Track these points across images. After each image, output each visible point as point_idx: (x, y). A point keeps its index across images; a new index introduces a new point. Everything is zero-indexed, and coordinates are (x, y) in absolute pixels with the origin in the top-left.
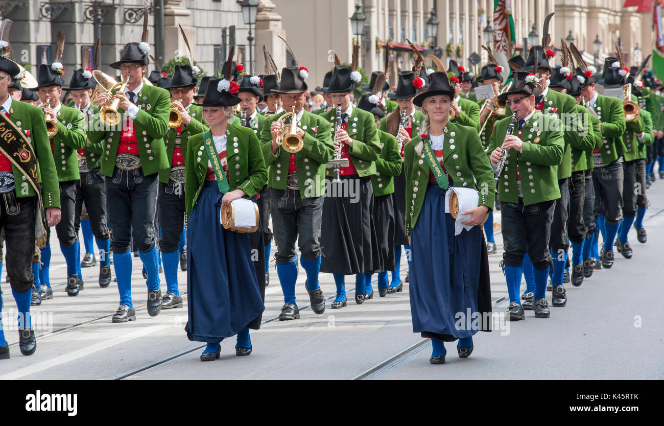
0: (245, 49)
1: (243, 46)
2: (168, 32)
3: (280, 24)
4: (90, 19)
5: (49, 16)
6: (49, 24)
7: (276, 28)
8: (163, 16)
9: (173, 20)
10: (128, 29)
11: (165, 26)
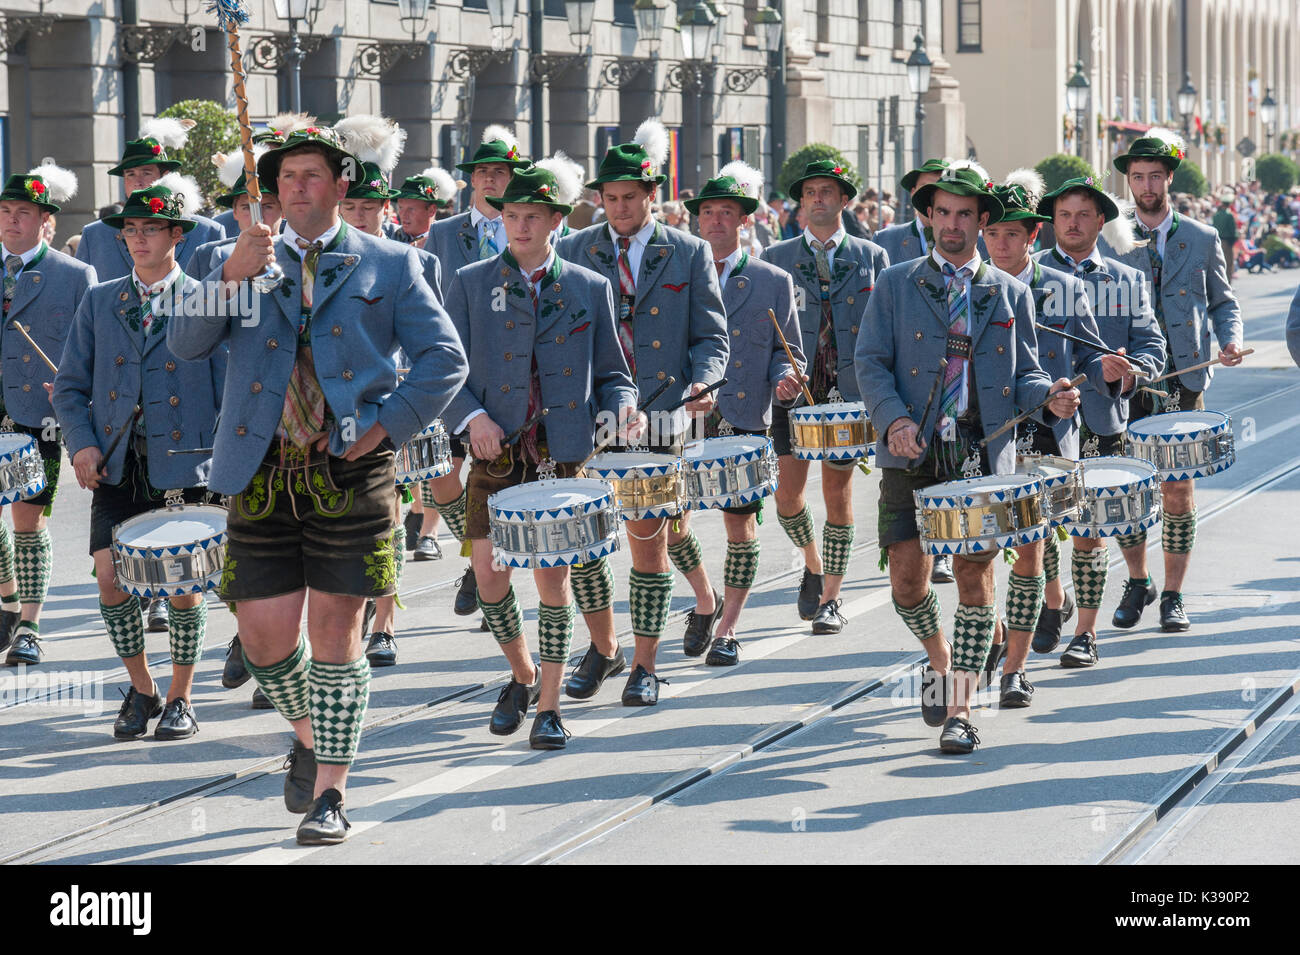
2: (791, 105)
3: (956, 93)
4: (676, 86)
5: (617, 82)
6: (616, 94)
7: (950, 99)
8: (784, 81)
9: (800, 87)
10: (732, 100)
11: (787, 96)
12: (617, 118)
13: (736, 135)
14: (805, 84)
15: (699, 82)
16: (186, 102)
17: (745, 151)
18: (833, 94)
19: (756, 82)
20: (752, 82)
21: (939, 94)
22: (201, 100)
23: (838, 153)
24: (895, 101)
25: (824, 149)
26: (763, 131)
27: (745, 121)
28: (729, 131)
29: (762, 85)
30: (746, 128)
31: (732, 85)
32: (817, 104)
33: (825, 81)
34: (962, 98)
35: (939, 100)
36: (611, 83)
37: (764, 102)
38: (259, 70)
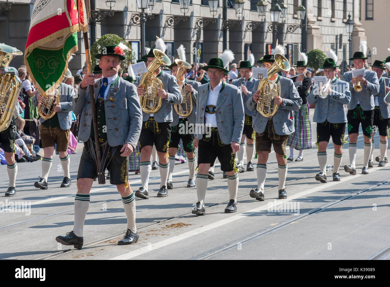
0: (346, 46)
1: (346, 44)
2: (309, 37)
3: (364, 33)
4: (271, 31)
5: (251, 29)
6: (251, 33)
7: (362, 35)
8: (306, 30)
9: (311, 31)
10: (289, 35)
11: (307, 34)
12: (251, 41)
13: (290, 46)
14: (313, 30)
15: (276, 29)
16: (107, 35)
17: (293, 51)
18: (323, 33)
19: (297, 30)
20: (296, 29)
21: (358, 33)
22: (112, 34)
23: (322, 52)
24: (341, 36)
25: (318, 51)
26: (300, 45)
27: (293, 42)
28: (288, 45)
29: (299, 30)
30: (293, 44)
31: (289, 30)
32: (317, 36)
33: (320, 29)
34: (366, 35)
35: (358, 35)
36: (249, 29)
37: (300, 36)
38: (135, 25)
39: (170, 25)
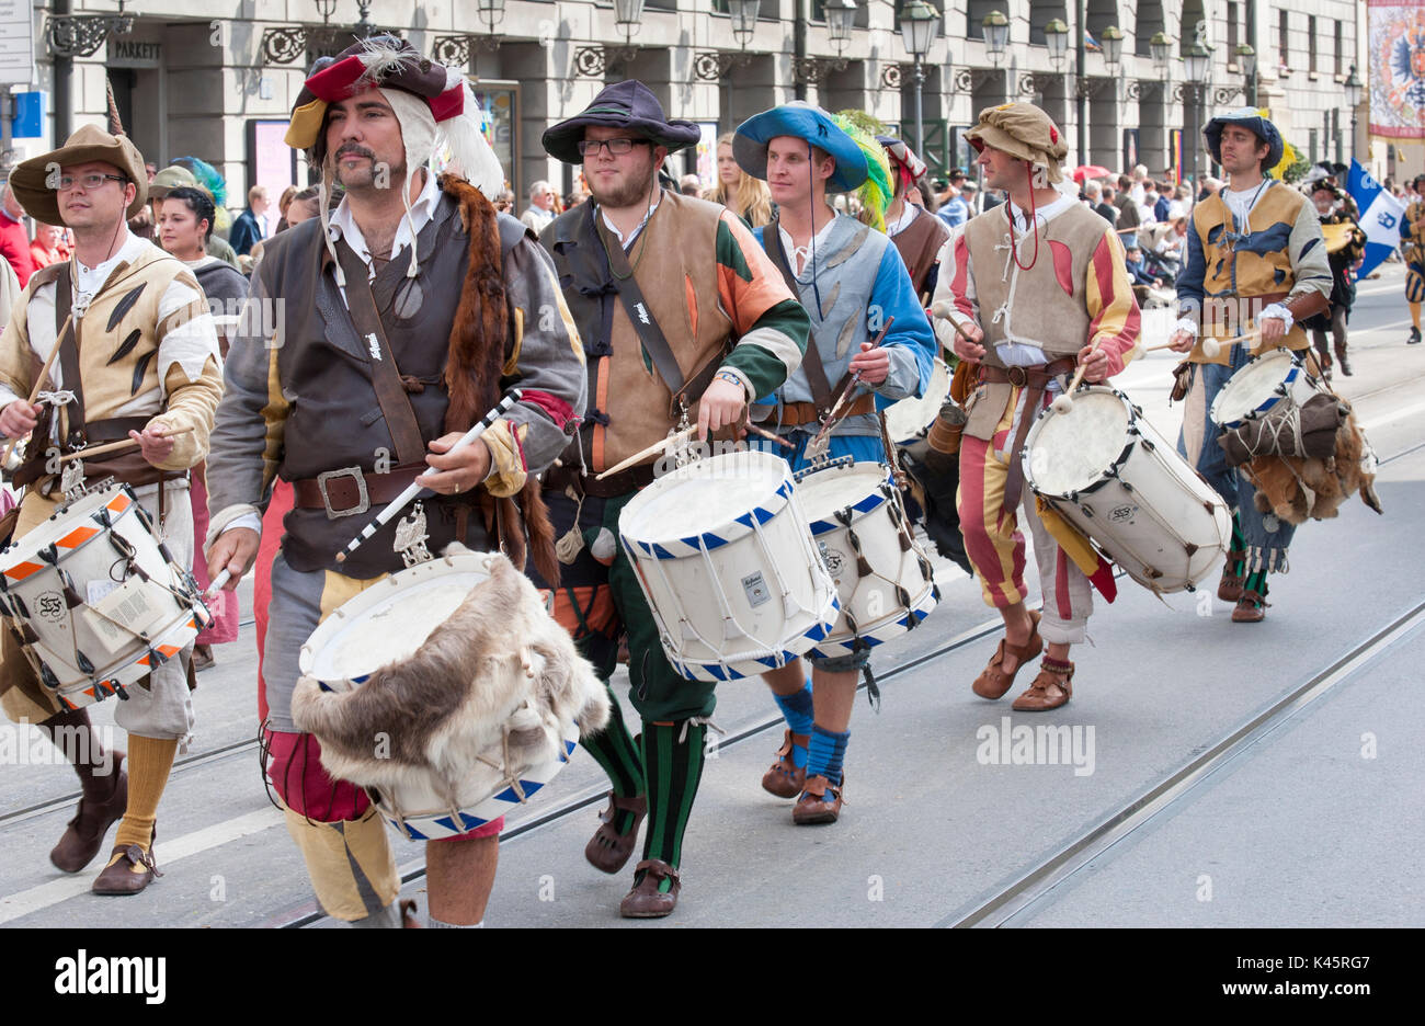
14: (1271, 99)
15: (1197, 97)
18: (1291, 106)
19: (1236, 99)
20: (1233, 97)
21: (1368, 106)
24: (1336, 112)
29: (1241, 99)
31: (1219, 99)
32: (1280, 112)
33: (1286, 98)
35: (1368, 110)
36: (1133, 97)
38: (889, 88)
39: (963, 89)
